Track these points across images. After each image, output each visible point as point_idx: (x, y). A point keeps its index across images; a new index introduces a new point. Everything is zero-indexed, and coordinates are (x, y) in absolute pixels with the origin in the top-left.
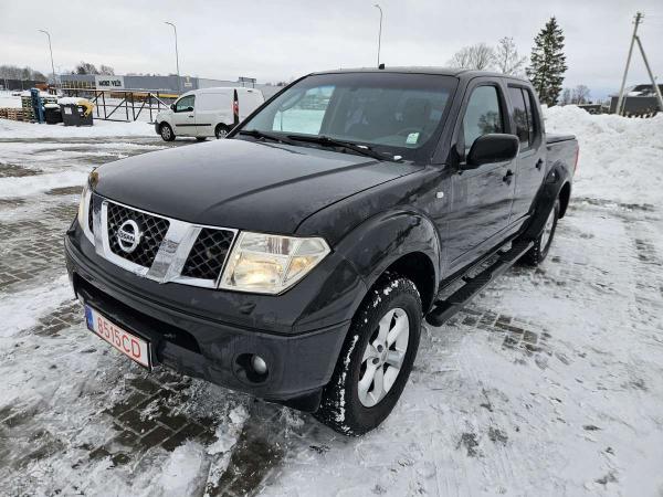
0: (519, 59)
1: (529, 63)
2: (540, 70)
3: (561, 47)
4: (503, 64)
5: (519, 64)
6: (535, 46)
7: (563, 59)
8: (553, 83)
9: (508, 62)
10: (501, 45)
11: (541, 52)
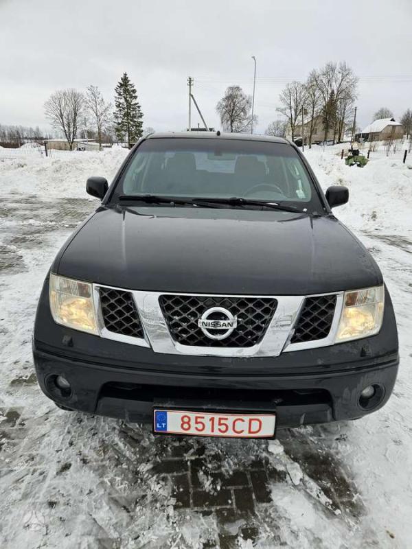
0: (106, 105)
1: (115, 109)
2: (124, 115)
3: (136, 97)
4: (94, 108)
5: (106, 110)
6: (117, 95)
7: (139, 107)
8: (136, 126)
9: (98, 107)
10: (89, 92)
11: (122, 101)
